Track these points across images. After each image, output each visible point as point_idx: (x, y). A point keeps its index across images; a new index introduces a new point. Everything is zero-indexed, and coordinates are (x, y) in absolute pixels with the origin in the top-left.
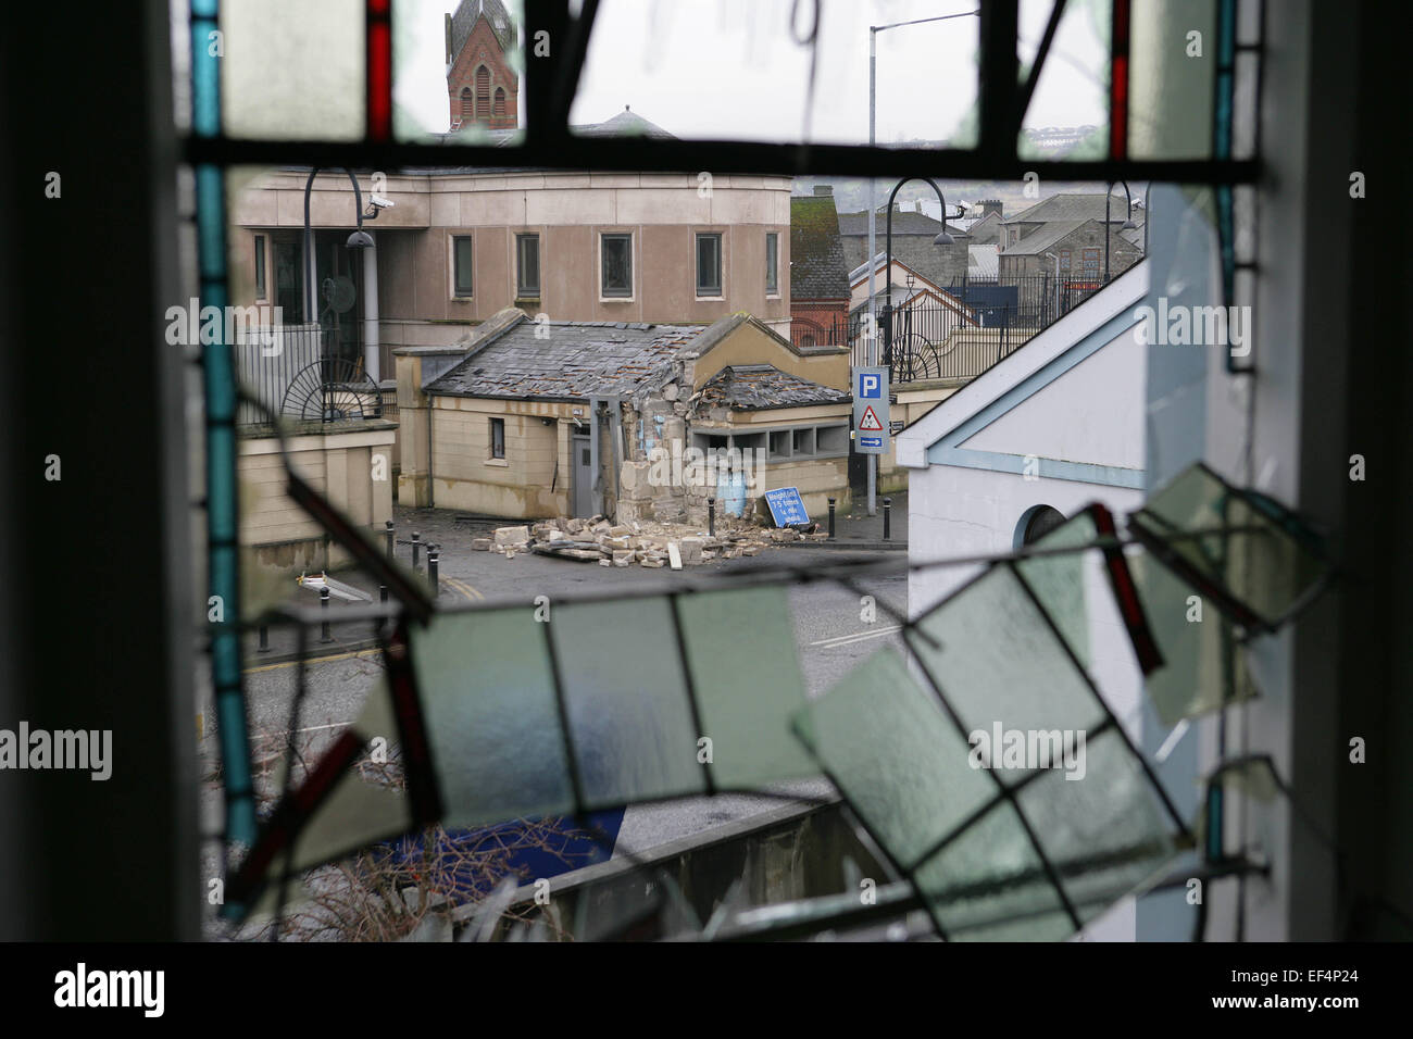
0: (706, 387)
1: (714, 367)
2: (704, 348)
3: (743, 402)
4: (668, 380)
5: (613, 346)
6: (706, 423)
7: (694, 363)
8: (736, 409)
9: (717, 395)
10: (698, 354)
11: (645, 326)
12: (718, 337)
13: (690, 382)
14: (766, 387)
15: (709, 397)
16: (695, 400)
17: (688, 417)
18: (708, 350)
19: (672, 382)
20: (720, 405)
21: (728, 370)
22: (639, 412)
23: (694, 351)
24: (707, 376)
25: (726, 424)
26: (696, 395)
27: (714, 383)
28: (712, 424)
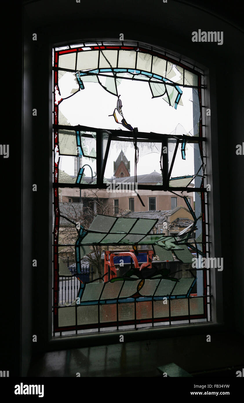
0: (173, 223)
1: (175, 218)
2: (172, 213)
3: (181, 225)
4: (164, 221)
5: (151, 215)
6: (173, 231)
7: (170, 217)
8: (180, 227)
9: (175, 224)
10: (171, 215)
11: (158, 211)
12: (175, 211)
13: (169, 221)
14: (187, 223)
15: (173, 224)
16: (170, 225)
17: (168, 229)
18: (173, 214)
19: (165, 221)
20: (176, 226)
21: (178, 219)
22: (157, 228)
23: (170, 214)
24: (173, 220)
25: (177, 230)
26: (170, 224)
27: (175, 222)
28: (174, 231)
